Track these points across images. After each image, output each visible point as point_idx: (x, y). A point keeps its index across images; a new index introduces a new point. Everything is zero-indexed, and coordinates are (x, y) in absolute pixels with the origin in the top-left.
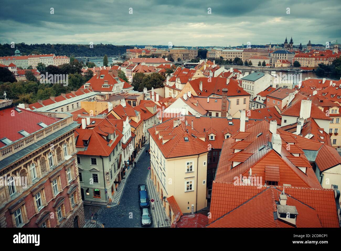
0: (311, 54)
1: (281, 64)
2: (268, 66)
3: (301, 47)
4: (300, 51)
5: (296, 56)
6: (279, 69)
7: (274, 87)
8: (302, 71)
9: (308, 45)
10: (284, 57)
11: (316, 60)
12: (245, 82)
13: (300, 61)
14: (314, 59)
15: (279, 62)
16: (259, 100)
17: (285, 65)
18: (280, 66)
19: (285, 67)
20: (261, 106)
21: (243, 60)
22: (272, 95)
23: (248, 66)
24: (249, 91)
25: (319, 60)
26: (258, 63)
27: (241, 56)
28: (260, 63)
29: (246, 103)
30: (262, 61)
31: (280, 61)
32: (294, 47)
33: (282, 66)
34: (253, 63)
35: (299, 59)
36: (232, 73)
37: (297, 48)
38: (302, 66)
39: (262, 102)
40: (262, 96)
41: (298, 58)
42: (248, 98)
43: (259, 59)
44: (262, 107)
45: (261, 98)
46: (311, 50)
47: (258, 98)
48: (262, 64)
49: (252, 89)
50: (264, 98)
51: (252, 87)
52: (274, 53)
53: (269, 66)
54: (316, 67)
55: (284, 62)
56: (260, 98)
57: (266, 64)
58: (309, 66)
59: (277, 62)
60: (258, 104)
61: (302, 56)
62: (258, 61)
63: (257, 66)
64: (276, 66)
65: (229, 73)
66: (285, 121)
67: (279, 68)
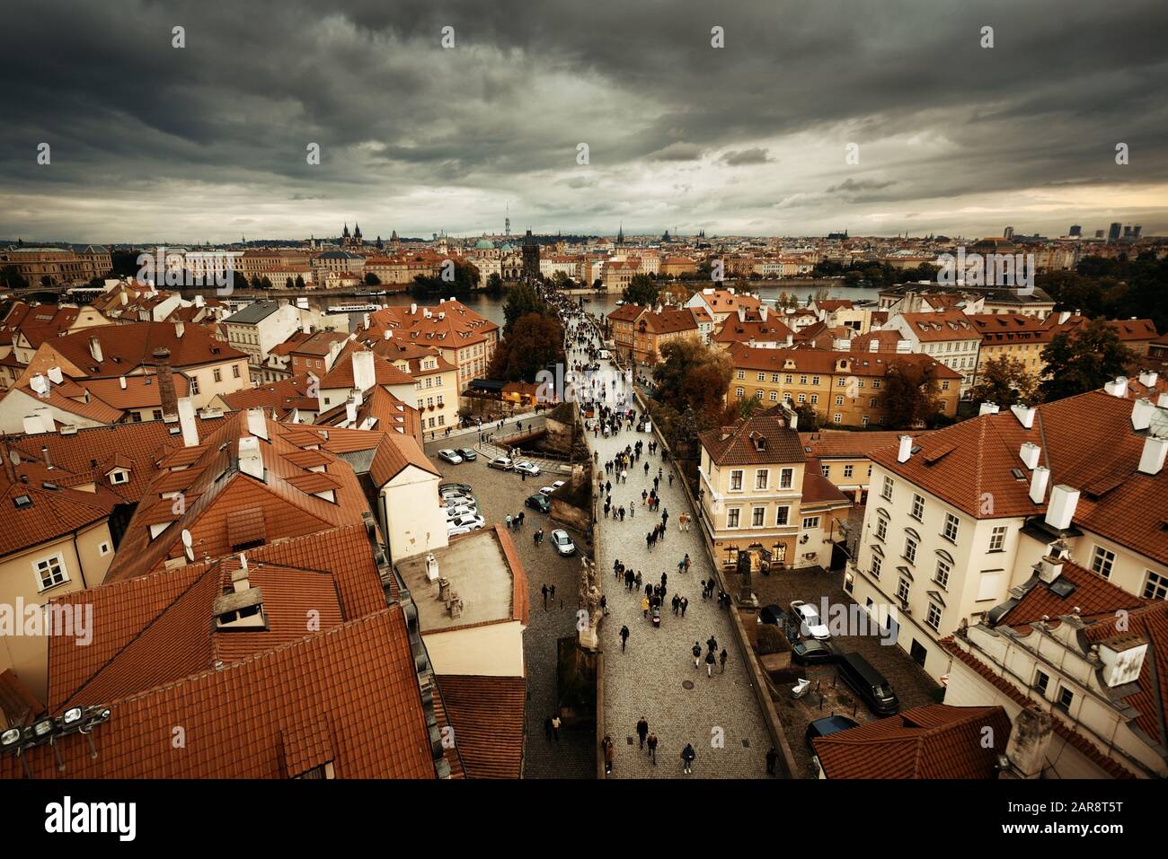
0: (398, 258)
1: (339, 281)
2: (310, 288)
3: (379, 244)
4: (379, 254)
5: (368, 263)
6: (337, 292)
7: (307, 331)
8: (384, 292)
9: (392, 240)
10: (344, 265)
11: (409, 269)
12: (233, 327)
13: (377, 273)
14: (405, 267)
15: (335, 277)
16: (276, 363)
17: (348, 283)
18: (336, 284)
19: (349, 287)
20: (282, 377)
21: (245, 275)
22: (303, 349)
23: (262, 289)
24: (248, 346)
25: (415, 269)
26: (286, 282)
27: (241, 267)
28: (289, 280)
29: (240, 373)
30: (294, 277)
31: (337, 275)
32: (365, 243)
33: (341, 284)
34: (273, 282)
35: (375, 269)
36: (201, 308)
37: (373, 245)
38: (384, 283)
39: (284, 367)
40: (280, 355)
41: (372, 267)
42: (243, 365)
43: (285, 271)
44: (286, 377)
45: (280, 359)
46: (399, 250)
47: (272, 360)
48: (294, 283)
49: (254, 342)
50: (286, 359)
51: (253, 337)
52: (320, 258)
53: (314, 287)
54: (410, 283)
55: (344, 276)
56: (275, 359)
57: (305, 282)
58: (397, 282)
59: (330, 277)
60: (274, 372)
61: (380, 263)
62: (285, 276)
63: (283, 287)
64: (328, 287)
65: (195, 310)
66: (327, 401)
67: (336, 288)
